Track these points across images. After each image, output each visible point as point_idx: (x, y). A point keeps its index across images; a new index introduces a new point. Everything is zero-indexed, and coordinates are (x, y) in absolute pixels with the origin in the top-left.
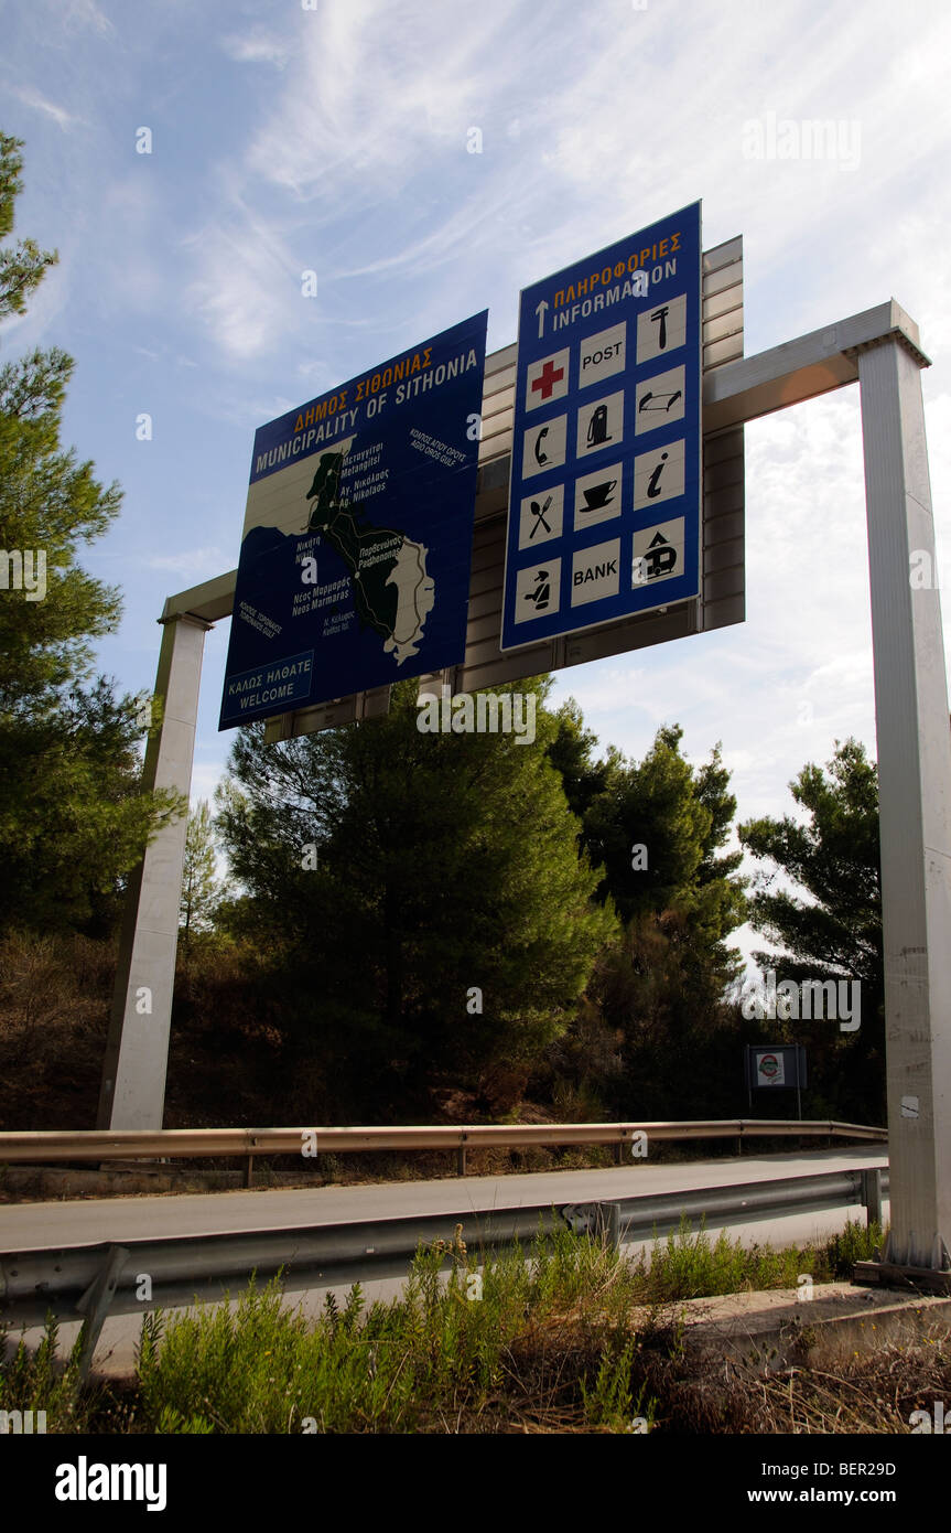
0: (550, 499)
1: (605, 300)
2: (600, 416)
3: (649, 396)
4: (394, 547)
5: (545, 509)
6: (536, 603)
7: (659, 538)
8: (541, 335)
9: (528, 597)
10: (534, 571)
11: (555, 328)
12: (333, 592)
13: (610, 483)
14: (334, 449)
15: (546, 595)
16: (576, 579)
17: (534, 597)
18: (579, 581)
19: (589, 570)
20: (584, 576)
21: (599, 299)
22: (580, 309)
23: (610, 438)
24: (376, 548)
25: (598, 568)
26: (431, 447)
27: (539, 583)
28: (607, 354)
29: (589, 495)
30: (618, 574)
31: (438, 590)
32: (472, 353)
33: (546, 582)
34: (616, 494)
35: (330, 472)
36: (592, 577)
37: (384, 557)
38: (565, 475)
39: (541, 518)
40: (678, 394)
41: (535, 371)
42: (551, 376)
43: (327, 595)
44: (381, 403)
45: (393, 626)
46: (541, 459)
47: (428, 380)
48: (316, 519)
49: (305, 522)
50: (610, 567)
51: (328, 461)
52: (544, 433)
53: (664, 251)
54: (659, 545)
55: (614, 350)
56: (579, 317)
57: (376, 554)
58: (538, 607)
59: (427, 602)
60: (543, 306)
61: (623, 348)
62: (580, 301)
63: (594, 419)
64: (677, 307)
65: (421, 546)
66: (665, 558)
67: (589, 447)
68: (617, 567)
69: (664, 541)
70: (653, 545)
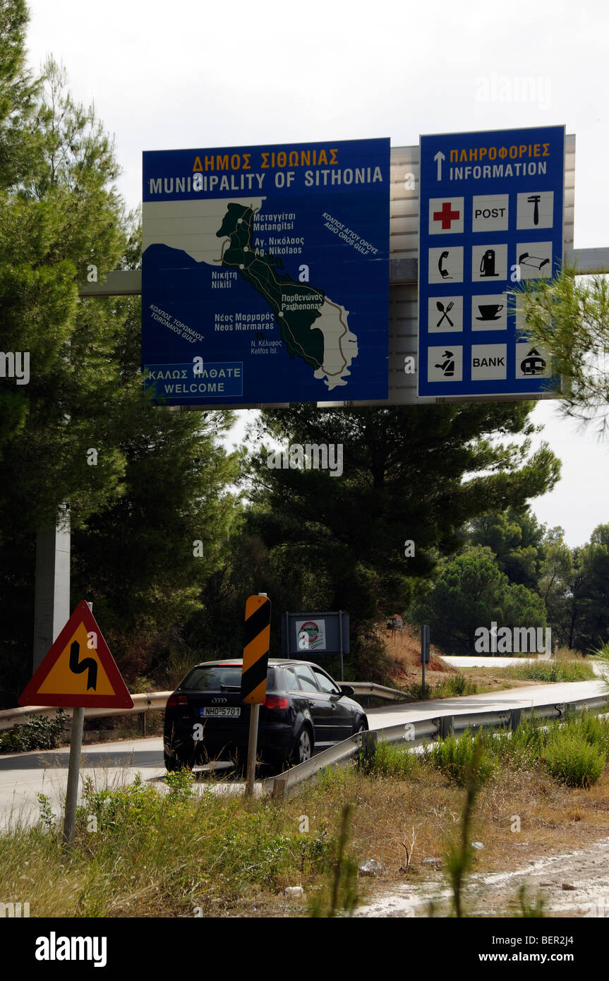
0: (452, 304)
1: (492, 171)
2: (490, 257)
3: (526, 255)
4: (318, 302)
5: (448, 309)
6: (444, 372)
7: (534, 351)
8: (439, 178)
9: (437, 366)
10: (443, 349)
11: (451, 178)
12: (256, 322)
13: (498, 306)
14: (244, 202)
15: (452, 367)
16: (474, 363)
17: (443, 367)
18: (476, 364)
19: (484, 359)
20: (481, 363)
21: (487, 169)
22: (472, 170)
23: (498, 275)
24: (297, 297)
25: (490, 360)
26: (345, 233)
27: (446, 359)
28: (494, 213)
29: (482, 308)
30: (505, 367)
31: (360, 343)
32: (377, 169)
33: (451, 359)
34: (503, 313)
35: (240, 221)
36: (486, 364)
37: (309, 307)
38: (467, 289)
39: (445, 315)
40: (547, 261)
41: (436, 205)
42: (446, 216)
43: (250, 322)
44: (289, 179)
45: (321, 361)
46: (444, 273)
47: (336, 177)
48: (228, 256)
49: (218, 256)
50: (500, 361)
51: (235, 210)
52: (445, 254)
53: (537, 153)
54: (534, 356)
55: (499, 212)
56: (470, 176)
57: (299, 303)
58: (446, 374)
59: (352, 351)
60: (440, 157)
61: (506, 213)
62: (473, 164)
63: (485, 258)
64: (547, 198)
65: (342, 308)
66: (538, 364)
67: (481, 276)
68: (505, 361)
69: (537, 353)
70: (530, 354)
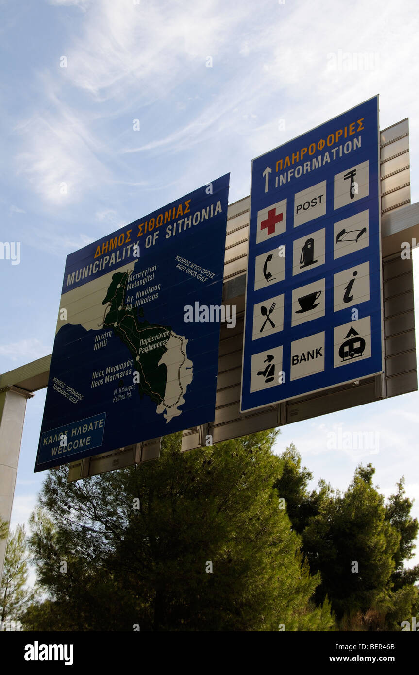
0: (274, 304)
1: (311, 166)
2: (309, 246)
3: (343, 232)
4: (162, 339)
5: (271, 311)
6: (265, 378)
7: (352, 331)
8: (267, 190)
9: (259, 374)
10: (263, 355)
11: (276, 186)
12: (120, 371)
13: (317, 293)
14: (122, 270)
15: (272, 372)
16: (293, 360)
17: (264, 373)
18: (295, 358)
19: (303, 354)
20: (299, 359)
21: (307, 165)
22: (294, 172)
23: (316, 261)
24: (151, 339)
25: (309, 353)
26: (191, 268)
27: (267, 363)
28: (313, 203)
29: (302, 301)
30: (323, 358)
31: (195, 369)
32: (219, 203)
33: (272, 363)
34: (321, 300)
35: (119, 286)
36: (305, 359)
37: (157, 345)
38: (286, 287)
39: (268, 318)
40: (364, 230)
41: (263, 215)
42: (274, 218)
43: (116, 373)
44: (155, 238)
45: (163, 395)
46: (268, 276)
47: (188, 222)
48: (109, 319)
49: (101, 321)
50: (318, 352)
51: (117, 278)
52: (270, 258)
53: (352, 131)
54: (352, 336)
55: (318, 200)
56: (293, 177)
57: (151, 343)
58: (267, 381)
59: (188, 377)
60: (268, 170)
61: (324, 199)
62: (294, 166)
63: (305, 248)
64: (362, 169)
65: (183, 338)
66: (357, 345)
67: (301, 267)
68: (323, 352)
69: (356, 333)
70: (348, 336)
